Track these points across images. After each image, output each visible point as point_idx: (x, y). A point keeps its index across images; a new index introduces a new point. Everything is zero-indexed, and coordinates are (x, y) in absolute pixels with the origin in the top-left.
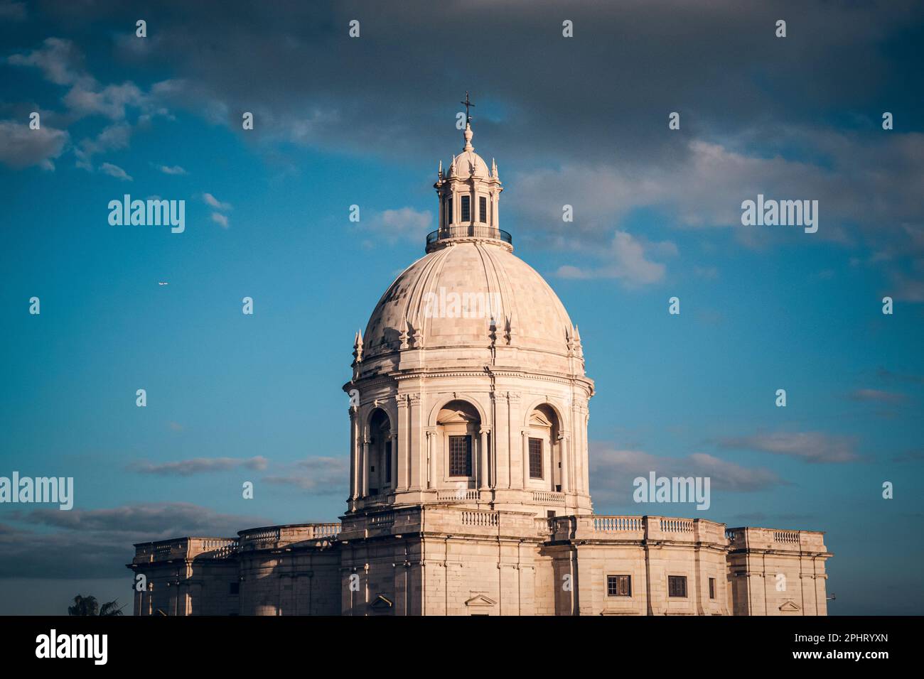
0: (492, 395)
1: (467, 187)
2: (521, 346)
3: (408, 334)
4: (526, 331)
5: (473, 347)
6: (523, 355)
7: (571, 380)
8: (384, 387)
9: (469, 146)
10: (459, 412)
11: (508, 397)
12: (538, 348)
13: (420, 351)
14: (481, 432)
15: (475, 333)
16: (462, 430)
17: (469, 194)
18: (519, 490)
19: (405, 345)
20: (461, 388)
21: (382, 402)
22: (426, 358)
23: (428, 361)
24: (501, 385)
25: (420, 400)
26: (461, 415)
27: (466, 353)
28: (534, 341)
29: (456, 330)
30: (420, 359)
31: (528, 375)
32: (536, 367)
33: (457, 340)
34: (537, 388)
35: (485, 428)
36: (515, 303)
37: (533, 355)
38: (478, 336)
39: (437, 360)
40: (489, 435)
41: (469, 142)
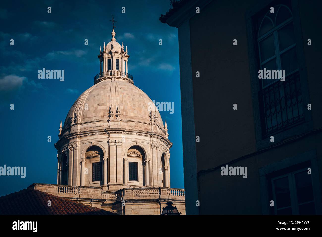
0: (108, 142)
1: (110, 55)
2: (123, 119)
3: (74, 119)
4: (127, 113)
5: (100, 121)
6: (124, 124)
7: (150, 134)
8: (65, 144)
9: (114, 39)
10: (96, 152)
11: (116, 143)
12: (133, 120)
13: (78, 125)
14: (103, 159)
15: (102, 115)
16: (97, 160)
17: (111, 59)
18: (120, 185)
19: (73, 123)
20: (94, 140)
21: (65, 151)
22: (81, 128)
23: (81, 129)
24: (112, 137)
25: (77, 147)
26: (97, 153)
27: (98, 124)
28: (131, 117)
29: (94, 115)
30: (78, 129)
31: (126, 132)
32: (131, 128)
33: (94, 119)
34: (131, 138)
35: (105, 158)
36: (122, 101)
37: (129, 123)
38: (103, 116)
39: (85, 128)
40: (107, 160)
41: (114, 37)
